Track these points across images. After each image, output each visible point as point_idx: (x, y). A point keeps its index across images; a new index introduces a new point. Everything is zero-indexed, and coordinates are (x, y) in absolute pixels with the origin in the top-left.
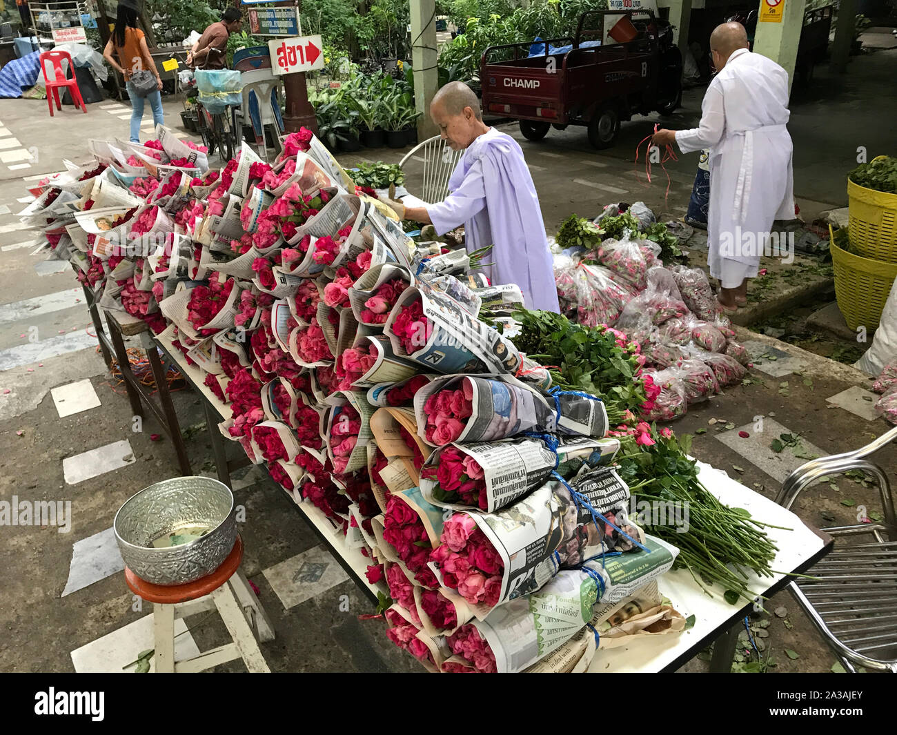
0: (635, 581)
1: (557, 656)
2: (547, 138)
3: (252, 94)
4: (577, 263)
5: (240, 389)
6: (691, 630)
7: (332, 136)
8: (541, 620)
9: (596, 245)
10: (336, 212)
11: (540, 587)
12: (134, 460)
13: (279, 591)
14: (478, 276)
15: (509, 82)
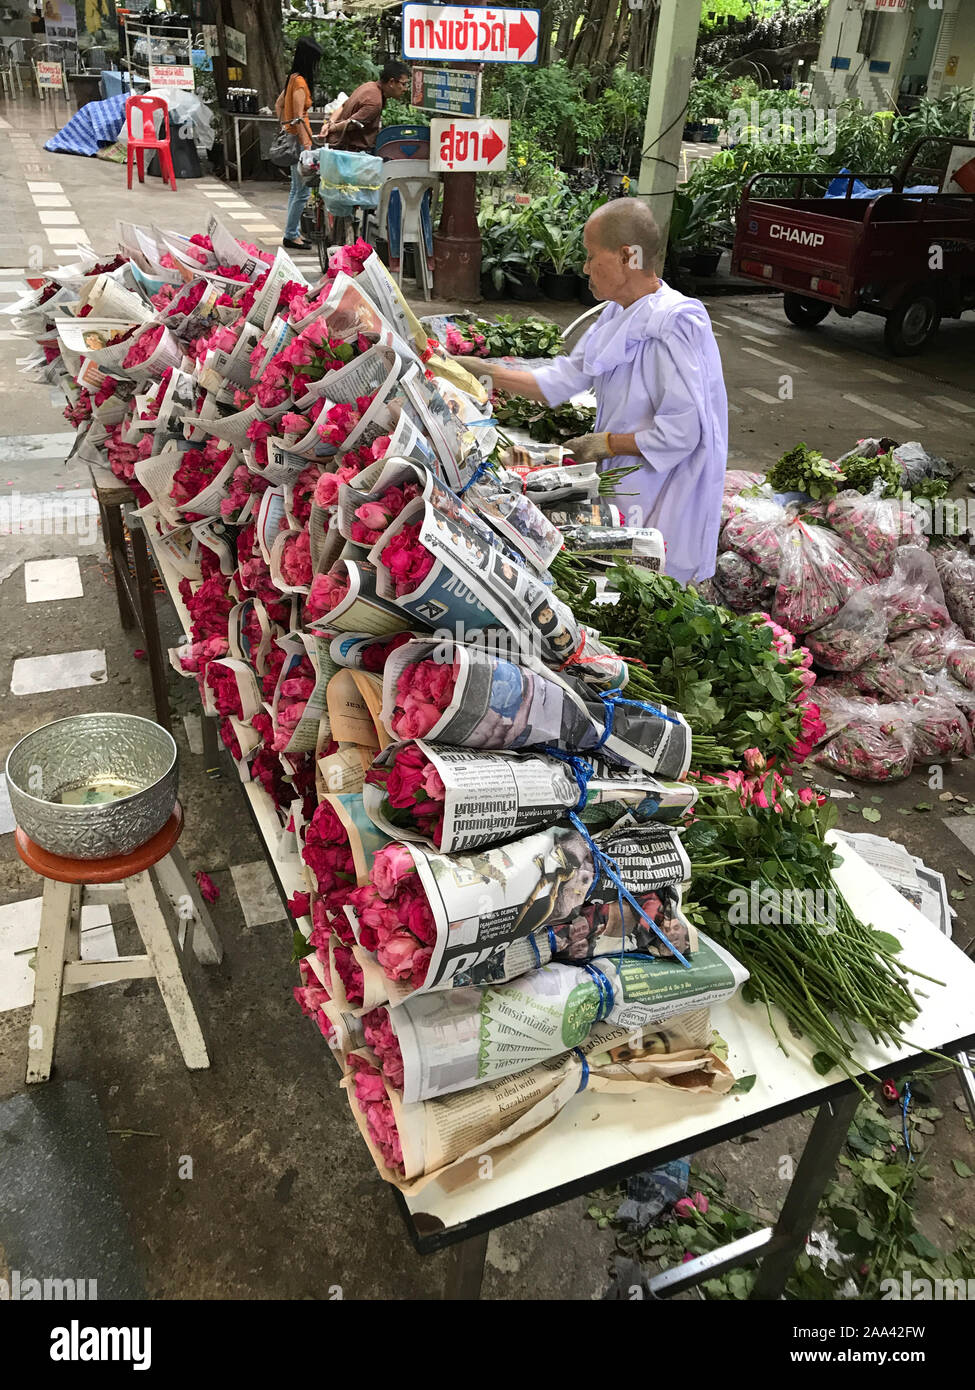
0: (664, 1004)
1: (511, 1085)
2: (823, 326)
3: (395, 195)
4: (792, 518)
5: (205, 605)
6: (743, 1097)
7: (499, 273)
8: (492, 1028)
9: (829, 495)
10: (372, 370)
11: (508, 977)
12: (105, 679)
13: (245, 900)
14: (608, 508)
15: (777, 231)
